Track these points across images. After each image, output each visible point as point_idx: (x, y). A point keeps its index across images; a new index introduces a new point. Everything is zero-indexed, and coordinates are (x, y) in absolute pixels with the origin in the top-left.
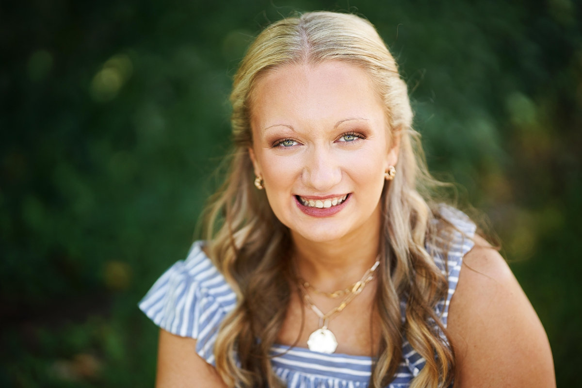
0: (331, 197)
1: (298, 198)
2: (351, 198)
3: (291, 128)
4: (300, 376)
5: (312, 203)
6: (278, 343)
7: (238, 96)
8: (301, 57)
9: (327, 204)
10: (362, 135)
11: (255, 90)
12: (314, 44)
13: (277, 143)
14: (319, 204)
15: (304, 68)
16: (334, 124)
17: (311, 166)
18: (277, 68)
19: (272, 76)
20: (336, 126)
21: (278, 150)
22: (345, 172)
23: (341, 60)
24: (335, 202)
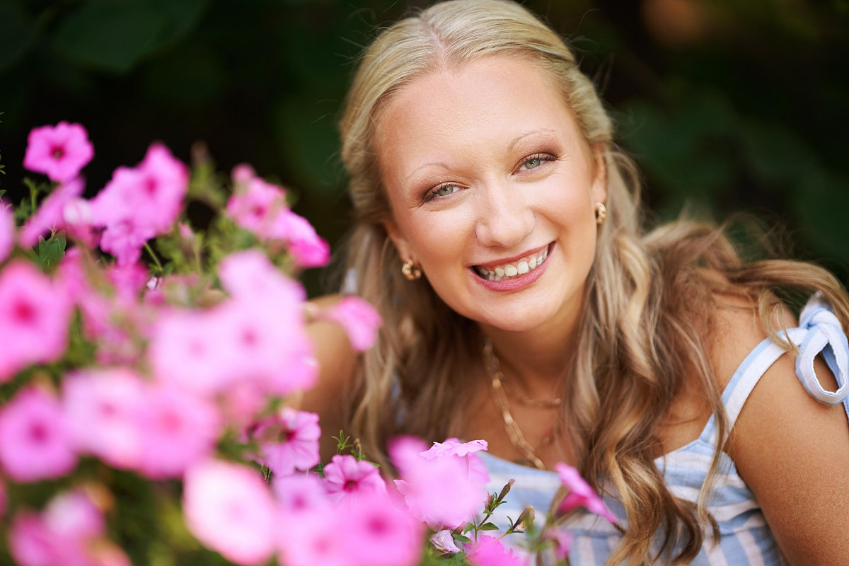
0: (527, 255)
1: (476, 269)
7: (353, 149)
8: (436, 63)
12: (449, 41)
15: (444, 76)
16: (507, 146)
18: (405, 87)
20: (511, 148)
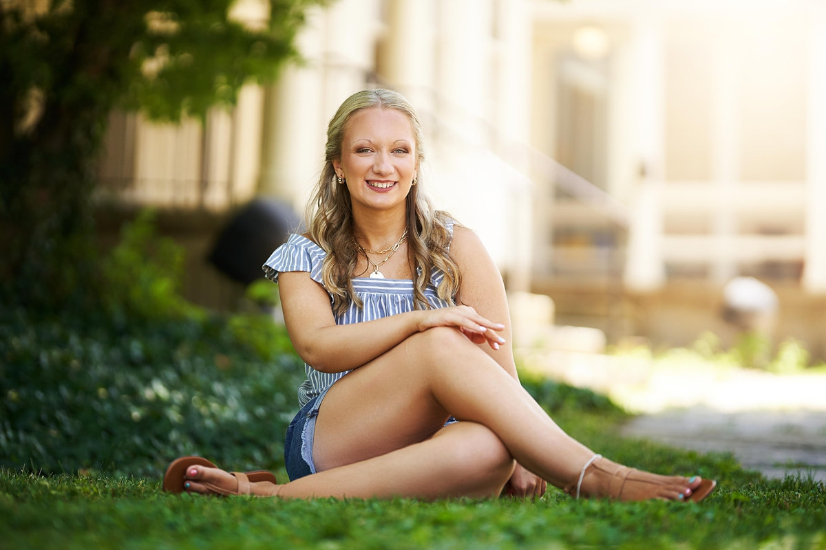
2: (397, 184)
3: (370, 141)
4: (367, 294)
5: (376, 184)
6: (354, 277)
9: (385, 185)
10: (406, 150)
11: (349, 122)
13: (360, 150)
14: (380, 185)
17: (380, 161)
19: (359, 114)
21: (360, 154)
22: (396, 168)
23: (397, 109)
24: (389, 185)
